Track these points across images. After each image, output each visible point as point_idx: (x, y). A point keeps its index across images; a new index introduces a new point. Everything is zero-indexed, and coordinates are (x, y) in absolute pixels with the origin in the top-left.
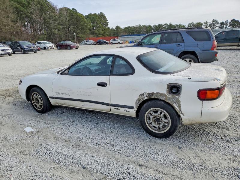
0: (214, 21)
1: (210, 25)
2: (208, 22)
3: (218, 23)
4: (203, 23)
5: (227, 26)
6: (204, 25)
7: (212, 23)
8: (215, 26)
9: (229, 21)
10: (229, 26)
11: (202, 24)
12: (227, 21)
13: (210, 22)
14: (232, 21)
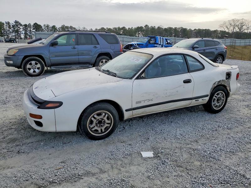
0: (16, 22)
1: (13, 26)
2: (10, 23)
3: (21, 25)
4: (5, 23)
5: (31, 30)
6: (6, 26)
7: (14, 24)
8: (19, 28)
9: (32, 24)
10: (33, 29)
11: (3, 24)
12: (30, 24)
13: (12, 22)
14: (34, 24)
